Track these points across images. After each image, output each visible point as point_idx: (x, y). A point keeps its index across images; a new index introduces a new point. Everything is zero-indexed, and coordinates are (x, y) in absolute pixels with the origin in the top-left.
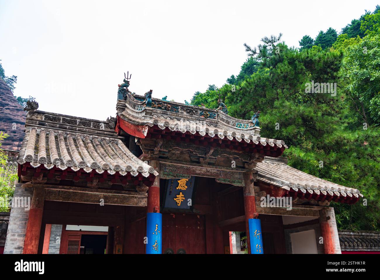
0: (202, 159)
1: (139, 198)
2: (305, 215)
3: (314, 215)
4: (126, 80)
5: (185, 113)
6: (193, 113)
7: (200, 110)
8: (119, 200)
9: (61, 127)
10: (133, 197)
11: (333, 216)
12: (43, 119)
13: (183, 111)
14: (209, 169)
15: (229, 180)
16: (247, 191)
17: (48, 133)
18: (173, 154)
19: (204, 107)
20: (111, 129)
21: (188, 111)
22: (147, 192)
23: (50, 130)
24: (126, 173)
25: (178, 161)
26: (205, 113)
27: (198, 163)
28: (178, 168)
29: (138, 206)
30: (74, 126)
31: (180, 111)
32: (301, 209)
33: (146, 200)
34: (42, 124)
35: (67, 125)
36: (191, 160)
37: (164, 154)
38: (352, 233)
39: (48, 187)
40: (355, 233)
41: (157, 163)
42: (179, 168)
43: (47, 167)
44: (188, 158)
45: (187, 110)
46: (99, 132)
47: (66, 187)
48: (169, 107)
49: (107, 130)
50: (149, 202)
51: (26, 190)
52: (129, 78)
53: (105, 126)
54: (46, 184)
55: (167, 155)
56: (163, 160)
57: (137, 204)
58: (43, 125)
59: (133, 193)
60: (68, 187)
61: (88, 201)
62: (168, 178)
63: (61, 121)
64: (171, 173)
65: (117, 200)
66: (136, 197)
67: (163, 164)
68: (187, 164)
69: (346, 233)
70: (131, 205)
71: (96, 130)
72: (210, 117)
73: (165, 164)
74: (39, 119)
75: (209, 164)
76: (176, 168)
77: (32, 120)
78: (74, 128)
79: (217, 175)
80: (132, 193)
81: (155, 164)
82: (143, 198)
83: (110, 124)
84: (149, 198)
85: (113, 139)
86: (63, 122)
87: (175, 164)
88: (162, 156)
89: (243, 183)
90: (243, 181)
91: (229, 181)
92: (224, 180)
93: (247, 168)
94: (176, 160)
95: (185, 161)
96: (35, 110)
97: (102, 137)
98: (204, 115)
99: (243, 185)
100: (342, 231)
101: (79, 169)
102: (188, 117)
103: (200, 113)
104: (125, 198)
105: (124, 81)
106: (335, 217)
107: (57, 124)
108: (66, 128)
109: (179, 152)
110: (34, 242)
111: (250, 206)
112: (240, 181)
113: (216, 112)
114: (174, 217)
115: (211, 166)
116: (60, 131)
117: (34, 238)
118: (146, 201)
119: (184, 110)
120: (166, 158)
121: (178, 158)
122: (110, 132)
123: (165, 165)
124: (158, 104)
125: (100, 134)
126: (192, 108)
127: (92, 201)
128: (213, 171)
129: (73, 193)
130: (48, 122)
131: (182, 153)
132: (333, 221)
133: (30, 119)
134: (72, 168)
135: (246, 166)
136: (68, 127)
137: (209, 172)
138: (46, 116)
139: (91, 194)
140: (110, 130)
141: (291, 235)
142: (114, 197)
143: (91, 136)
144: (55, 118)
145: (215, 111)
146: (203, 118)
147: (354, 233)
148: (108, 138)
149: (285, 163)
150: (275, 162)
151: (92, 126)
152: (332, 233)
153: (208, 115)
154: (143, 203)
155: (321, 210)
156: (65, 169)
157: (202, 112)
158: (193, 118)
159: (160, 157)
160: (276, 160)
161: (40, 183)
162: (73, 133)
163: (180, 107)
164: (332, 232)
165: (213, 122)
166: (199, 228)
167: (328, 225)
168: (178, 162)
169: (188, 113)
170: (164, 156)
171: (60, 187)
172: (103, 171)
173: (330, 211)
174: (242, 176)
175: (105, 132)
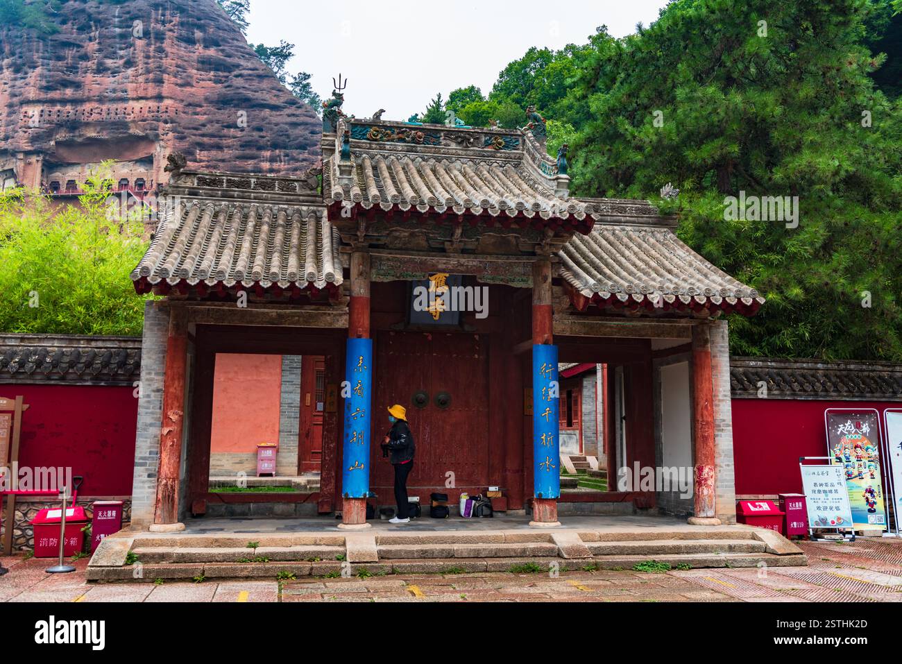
0: (449, 243)
1: (335, 315)
2: (659, 336)
3: (679, 336)
4: (337, 91)
5: (453, 146)
6: (470, 143)
7: (486, 134)
8: (301, 319)
9: (226, 196)
10: (325, 314)
11: (723, 337)
12: (196, 184)
13: (448, 142)
14: (462, 261)
15: (502, 277)
16: (535, 297)
17: (204, 207)
18: (397, 238)
19: (494, 127)
20: (311, 190)
21: (460, 140)
22: (347, 306)
23: (208, 201)
24: (289, 284)
25: (404, 250)
26: (495, 139)
27: (442, 251)
28: (403, 262)
29: (333, 327)
30: (246, 192)
31: (444, 142)
32: (650, 325)
33: (346, 317)
34: (193, 193)
35: (235, 191)
36: (430, 246)
37: (379, 240)
38: (820, 366)
39: (190, 304)
40: (829, 366)
41: (363, 258)
42: (405, 263)
43: (170, 283)
44: (424, 243)
45: (457, 138)
46: (289, 197)
47: (216, 303)
48: (420, 137)
49: (304, 193)
50: (351, 322)
51: (160, 310)
52: (342, 86)
53: (300, 185)
54: (188, 299)
55: (383, 241)
56: (375, 250)
57: (331, 324)
58: (196, 194)
59: (324, 308)
60: (220, 303)
61: (252, 322)
62: (386, 281)
63: (225, 185)
64: (392, 272)
65: (299, 320)
66: (329, 314)
67: (377, 258)
68: (419, 255)
69: (805, 365)
70: (322, 326)
71: (283, 195)
72: (506, 147)
73: (381, 257)
74: (189, 184)
75: (464, 251)
76: (400, 262)
77: (178, 187)
78: (247, 194)
79: (479, 270)
80: (321, 308)
81: (361, 259)
82: (341, 315)
83: (309, 181)
84: (350, 314)
85: (315, 208)
86: (227, 186)
87: (398, 256)
88: (375, 242)
89: (529, 282)
90: (531, 277)
91: (502, 280)
92: (493, 279)
93: (539, 255)
94: (401, 249)
95: (419, 250)
96: (182, 170)
97: (296, 207)
98: (494, 144)
99: (530, 285)
100: (796, 362)
101: (216, 282)
102: (460, 152)
103: (486, 141)
104: (311, 316)
105: (334, 94)
106: (727, 339)
107: (218, 190)
108: (233, 197)
109: (406, 234)
110: (176, 383)
111: (539, 323)
112: (525, 278)
113: (520, 136)
114: (430, 338)
115: (466, 255)
116: (223, 203)
117: (176, 377)
118: (346, 320)
119: (451, 139)
120: (384, 247)
121: (405, 244)
122: (309, 195)
123: (380, 259)
124: (398, 133)
125: (291, 201)
126: (468, 133)
127: (258, 323)
128: (471, 264)
129: (229, 310)
130: (203, 189)
131: (412, 235)
132: (722, 347)
133: (174, 187)
134: (206, 282)
135: (538, 251)
136: (236, 194)
137: (462, 265)
138: (199, 179)
139: (257, 312)
140: (309, 192)
141: (663, 368)
142: (293, 315)
143: (276, 207)
144: (215, 179)
145: (519, 133)
146: (491, 152)
147: (825, 366)
148: (305, 208)
149: (670, 228)
150: (644, 228)
151: (277, 189)
152: (714, 368)
153: (500, 144)
154: (342, 323)
155: (697, 326)
156: (195, 283)
157: (490, 138)
158: (468, 152)
159: (371, 246)
160: (649, 223)
161: (178, 299)
162: (246, 204)
163: (442, 134)
164: (717, 366)
165: (513, 156)
166: (476, 356)
167: (707, 353)
168: (403, 252)
169: (459, 143)
170: (380, 243)
171: (209, 303)
172: (252, 283)
173: (718, 327)
174: (529, 269)
175: (301, 198)
